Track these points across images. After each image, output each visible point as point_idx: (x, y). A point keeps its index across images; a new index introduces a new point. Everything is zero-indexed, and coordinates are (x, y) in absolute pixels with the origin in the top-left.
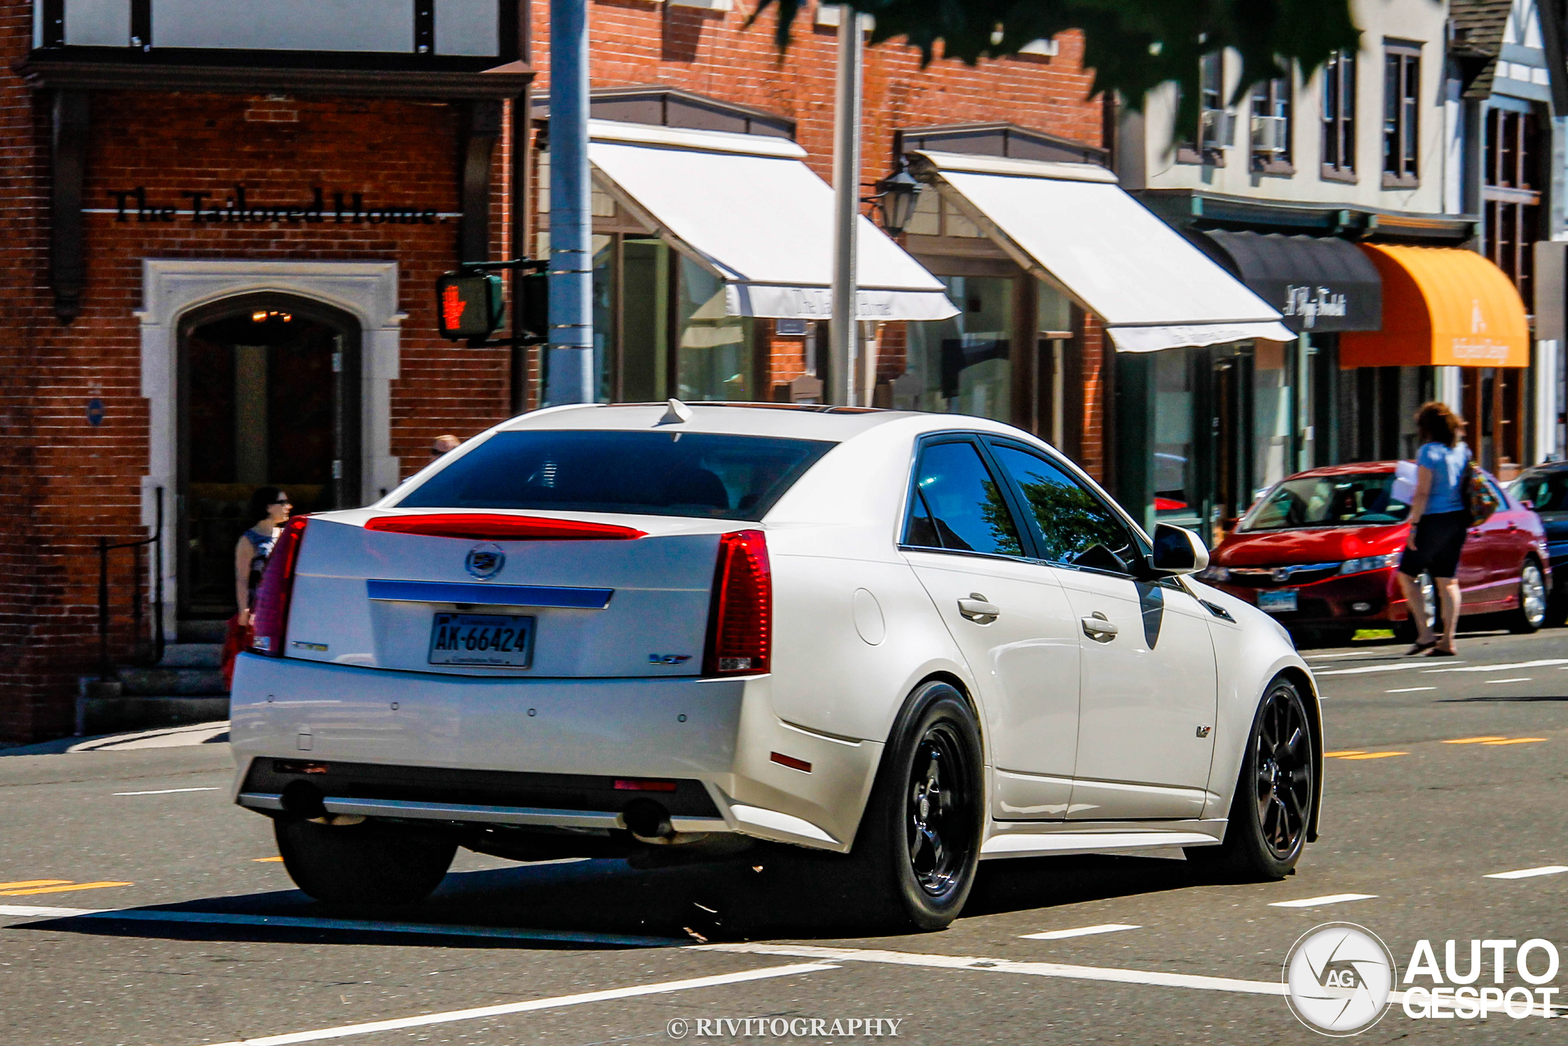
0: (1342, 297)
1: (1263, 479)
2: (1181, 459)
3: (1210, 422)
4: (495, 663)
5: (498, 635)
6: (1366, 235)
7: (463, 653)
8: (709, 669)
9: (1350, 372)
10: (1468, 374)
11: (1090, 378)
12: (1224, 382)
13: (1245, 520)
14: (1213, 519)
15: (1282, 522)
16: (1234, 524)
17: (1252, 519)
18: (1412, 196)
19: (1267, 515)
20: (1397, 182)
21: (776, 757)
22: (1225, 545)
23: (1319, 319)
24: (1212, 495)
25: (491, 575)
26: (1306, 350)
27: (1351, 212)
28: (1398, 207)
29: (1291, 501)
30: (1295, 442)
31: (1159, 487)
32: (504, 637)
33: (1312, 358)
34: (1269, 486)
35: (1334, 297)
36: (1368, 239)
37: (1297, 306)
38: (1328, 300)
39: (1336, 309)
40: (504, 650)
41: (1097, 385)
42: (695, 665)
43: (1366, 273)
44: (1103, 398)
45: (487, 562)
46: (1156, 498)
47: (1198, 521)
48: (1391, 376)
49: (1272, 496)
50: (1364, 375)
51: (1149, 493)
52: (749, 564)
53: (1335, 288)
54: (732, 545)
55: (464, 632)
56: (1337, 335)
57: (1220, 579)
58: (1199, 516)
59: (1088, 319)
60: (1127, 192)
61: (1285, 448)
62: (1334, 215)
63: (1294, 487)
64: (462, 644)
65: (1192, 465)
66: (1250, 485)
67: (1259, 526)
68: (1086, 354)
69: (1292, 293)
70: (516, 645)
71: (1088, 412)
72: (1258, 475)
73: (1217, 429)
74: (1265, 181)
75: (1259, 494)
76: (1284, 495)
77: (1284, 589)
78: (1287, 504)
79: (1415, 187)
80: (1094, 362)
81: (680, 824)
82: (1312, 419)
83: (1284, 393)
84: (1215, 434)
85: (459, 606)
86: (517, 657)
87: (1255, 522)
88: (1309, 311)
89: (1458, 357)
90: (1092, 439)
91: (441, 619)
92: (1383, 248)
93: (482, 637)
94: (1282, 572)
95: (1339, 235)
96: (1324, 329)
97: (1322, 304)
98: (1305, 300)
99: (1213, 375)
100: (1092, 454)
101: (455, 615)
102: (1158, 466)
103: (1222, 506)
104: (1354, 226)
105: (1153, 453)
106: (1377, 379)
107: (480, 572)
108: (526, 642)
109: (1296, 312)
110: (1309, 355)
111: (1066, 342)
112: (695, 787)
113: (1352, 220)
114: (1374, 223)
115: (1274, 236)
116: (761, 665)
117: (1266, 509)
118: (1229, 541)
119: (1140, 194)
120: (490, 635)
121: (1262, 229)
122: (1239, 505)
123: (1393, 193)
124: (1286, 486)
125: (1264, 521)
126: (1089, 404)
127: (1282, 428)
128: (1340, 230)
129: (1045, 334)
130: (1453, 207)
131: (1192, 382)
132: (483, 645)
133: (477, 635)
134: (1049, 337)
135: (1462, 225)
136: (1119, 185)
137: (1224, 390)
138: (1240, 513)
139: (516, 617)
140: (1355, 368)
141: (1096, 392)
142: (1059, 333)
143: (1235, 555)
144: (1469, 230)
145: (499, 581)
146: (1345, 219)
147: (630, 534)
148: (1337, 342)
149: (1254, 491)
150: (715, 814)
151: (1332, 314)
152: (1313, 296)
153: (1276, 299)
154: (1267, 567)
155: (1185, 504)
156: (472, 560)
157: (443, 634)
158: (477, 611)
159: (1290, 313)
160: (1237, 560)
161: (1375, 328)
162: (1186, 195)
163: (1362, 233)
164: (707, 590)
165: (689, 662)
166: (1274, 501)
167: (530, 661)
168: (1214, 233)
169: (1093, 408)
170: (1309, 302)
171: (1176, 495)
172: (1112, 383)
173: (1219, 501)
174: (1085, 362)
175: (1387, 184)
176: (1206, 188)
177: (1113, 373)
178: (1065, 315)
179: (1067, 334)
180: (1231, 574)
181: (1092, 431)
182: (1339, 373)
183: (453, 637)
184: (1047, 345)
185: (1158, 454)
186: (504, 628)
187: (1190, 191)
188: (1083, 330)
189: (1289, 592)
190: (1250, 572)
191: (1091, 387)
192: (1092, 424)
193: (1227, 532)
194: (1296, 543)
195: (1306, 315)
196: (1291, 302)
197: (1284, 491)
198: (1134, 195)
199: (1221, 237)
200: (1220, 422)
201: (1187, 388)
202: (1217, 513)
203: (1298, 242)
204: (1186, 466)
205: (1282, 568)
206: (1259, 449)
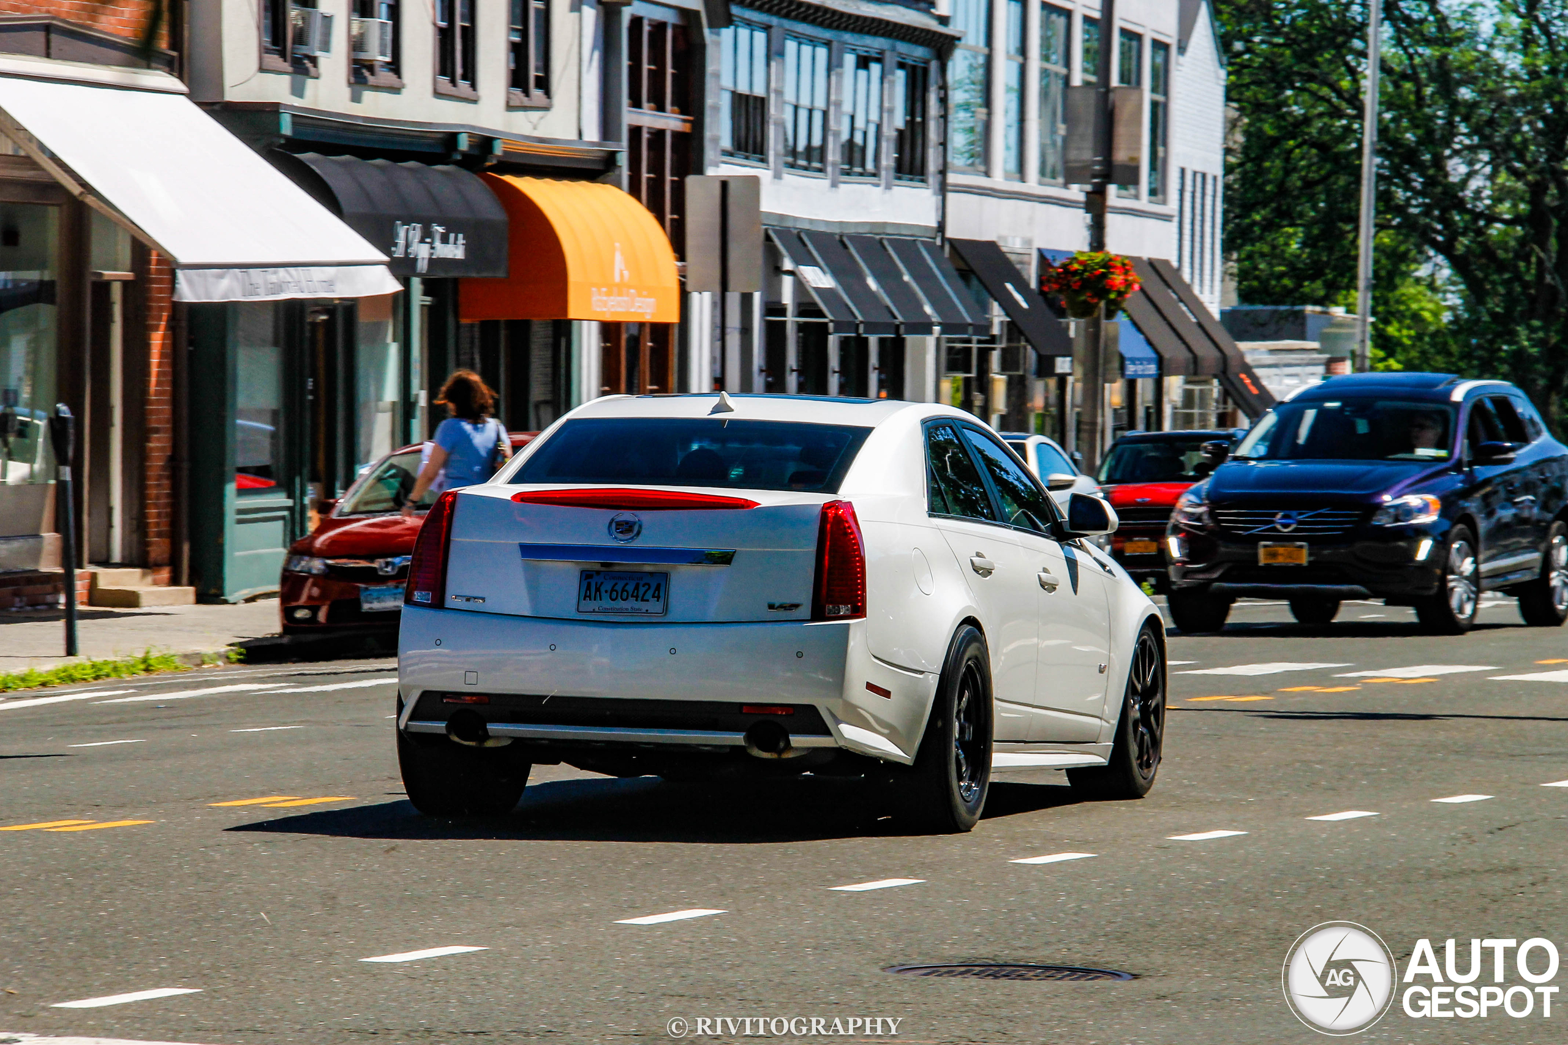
0: (460, 236)
1: (368, 453)
2: (269, 428)
3: (303, 384)
4: (635, 611)
5: (637, 588)
6: (488, 164)
7: (607, 603)
8: (818, 614)
9: (472, 326)
10: (610, 331)
11: (156, 328)
12: (320, 335)
13: (345, 502)
14: (307, 500)
15: (391, 504)
16: (332, 506)
17: (353, 501)
18: (542, 118)
19: (372, 496)
20: (526, 101)
21: (870, 687)
22: (320, 531)
23: (433, 262)
24: (306, 471)
25: (632, 538)
26: (419, 299)
27: (471, 135)
28: (527, 131)
29: (399, 479)
30: (406, 406)
31: (241, 461)
32: (642, 590)
33: (426, 310)
34: (374, 461)
35: (452, 236)
36: (493, 169)
37: (407, 246)
38: (445, 240)
39: (455, 251)
40: (643, 600)
41: (164, 338)
42: (805, 611)
43: (490, 209)
44: (173, 353)
45: (626, 528)
46: (238, 474)
47: (289, 503)
48: (520, 331)
49: (377, 473)
50: (489, 328)
51: (229, 468)
52: (845, 528)
53: (453, 226)
54: (831, 513)
55: (607, 586)
56: (456, 281)
57: (315, 571)
58: (289, 497)
59: (154, 257)
60: (200, 104)
61: (393, 416)
62: (451, 138)
63: (404, 462)
64: (605, 596)
65: (282, 433)
66: (352, 461)
67: (362, 508)
68: (149, 299)
69: (402, 231)
70: (653, 596)
71: (154, 370)
72: (362, 448)
73: (312, 392)
74: (368, 95)
75: (363, 471)
76: (393, 471)
77: (391, 584)
78: (395, 483)
79: (547, 108)
80: (161, 309)
81: (798, 741)
82: (425, 380)
83: (393, 351)
84: (310, 397)
85: (603, 565)
86: (654, 606)
87: (356, 505)
88: (422, 252)
89: (598, 310)
90: (158, 402)
91: (586, 576)
92: (509, 179)
93: (623, 590)
94: (387, 564)
95: (457, 163)
96: (441, 275)
97: (438, 244)
98: (417, 240)
99: (308, 328)
100: (159, 421)
101: (598, 572)
102: (239, 436)
103: (317, 484)
104: (476, 152)
105: (234, 419)
106: (503, 333)
107: (620, 536)
108: (662, 594)
109: (406, 253)
110: (423, 306)
111: (126, 284)
112: (811, 711)
113: (471, 146)
114: (499, 149)
115: (379, 161)
116: (859, 611)
117: (372, 488)
118: (326, 525)
119: (217, 107)
120: (630, 588)
121: (365, 153)
122: (338, 485)
123: (520, 114)
124: (394, 461)
125: (367, 503)
126: (155, 360)
127: (391, 392)
128: (459, 157)
129: (101, 274)
130: (592, 134)
131: (282, 334)
132: (625, 596)
133: (619, 588)
134: (106, 278)
135: (602, 154)
136: (190, 96)
137: (321, 347)
138: (339, 492)
139: (651, 574)
140: (476, 321)
141: (163, 345)
142: (118, 274)
143: (333, 542)
144: (610, 160)
145: (637, 544)
146: (464, 144)
147: (747, 504)
148: (456, 292)
149: (357, 467)
150: (827, 732)
151: (450, 256)
152: (427, 235)
153: (382, 237)
154: (371, 559)
155: (273, 482)
156: (614, 525)
157: (588, 588)
158: (617, 568)
159: (399, 253)
160: (334, 549)
161: (501, 274)
162: (274, 109)
163: (485, 160)
164: (812, 548)
165: (801, 609)
166: (380, 479)
167: (666, 610)
168: (307, 157)
169: (160, 365)
170: (422, 241)
171: (262, 471)
172: (184, 335)
173: (314, 479)
174: (149, 308)
175: (512, 103)
176: (297, 102)
177: (184, 324)
178: (125, 253)
179: (128, 275)
180: (327, 565)
181: (158, 393)
182: (458, 326)
183: (598, 590)
184: (103, 288)
185: (239, 421)
186: (642, 583)
187: (277, 105)
188: (148, 271)
189: (397, 587)
190: (352, 564)
191: (157, 340)
192: (158, 384)
193: (323, 516)
194: (408, 529)
195: (419, 257)
196: (401, 241)
197: (392, 467)
198: (208, 108)
199: (314, 162)
200: (315, 383)
201: (276, 343)
202: (311, 493)
203: (410, 169)
204: (274, 436)
205: (389, 560)
206: (362, 415)
